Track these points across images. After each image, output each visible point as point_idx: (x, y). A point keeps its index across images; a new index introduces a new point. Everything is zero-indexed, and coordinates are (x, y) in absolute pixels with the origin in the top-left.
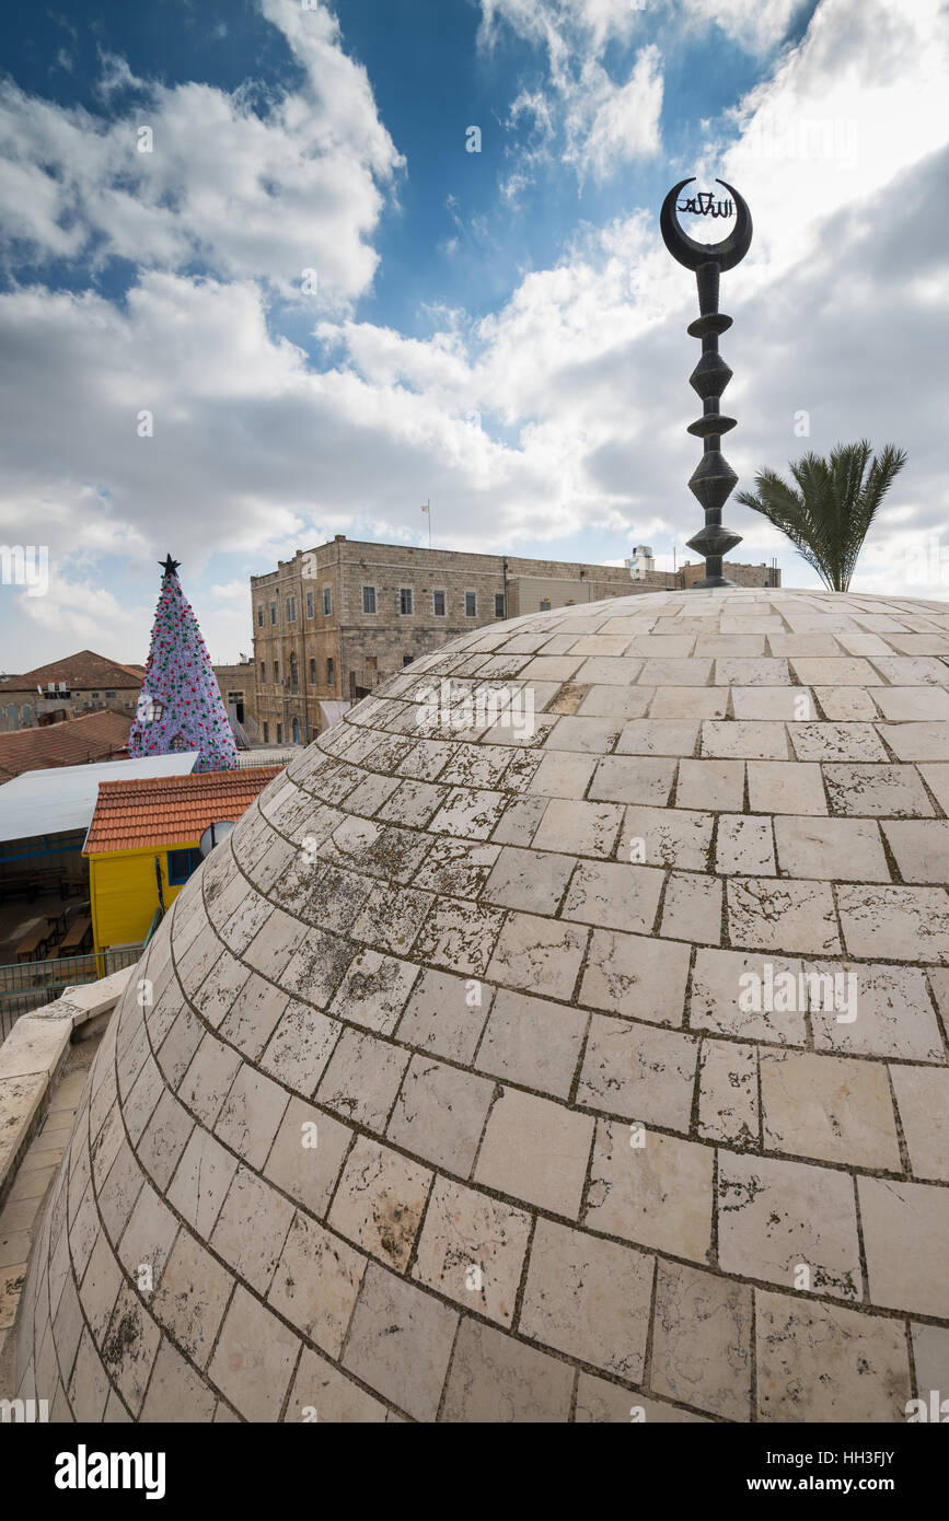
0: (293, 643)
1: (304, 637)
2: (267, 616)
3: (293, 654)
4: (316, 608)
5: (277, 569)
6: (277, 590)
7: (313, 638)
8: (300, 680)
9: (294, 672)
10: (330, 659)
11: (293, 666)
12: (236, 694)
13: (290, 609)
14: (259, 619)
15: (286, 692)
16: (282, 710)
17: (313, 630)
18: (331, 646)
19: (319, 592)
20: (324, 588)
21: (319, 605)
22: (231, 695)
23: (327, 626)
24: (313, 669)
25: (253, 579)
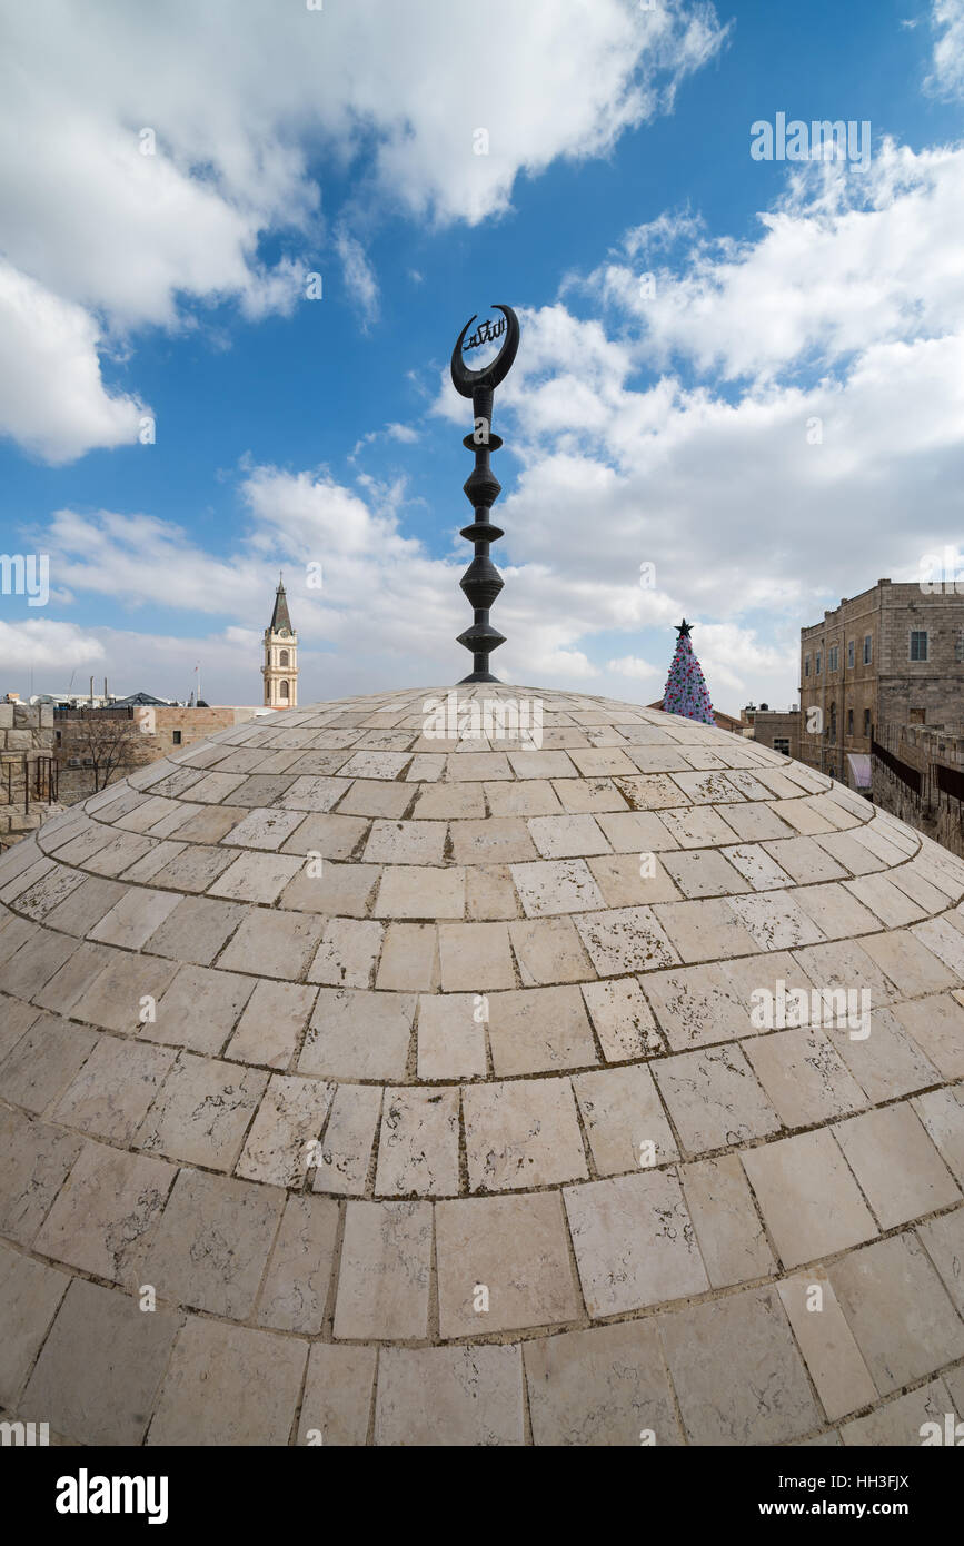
0: (834, 693)
1: (844, 687)
2: (813, 665)
3: (833, 704)
4: (857, 658)
5: (823, 620)
6: (823, 641)
7: (852, 688)
8: (838, 730)
9: (833, 722)
10: (868, 710)
11: (833, 716)
12: (782, 741)
13: (833, 659)
14: (806, 668)
15: (825, 742)
16: (821, 760)
17: (853, 680)
18: (869, 697)
19: (861, 640)
20: (865, 635)
21: (860, 655)
22: (776, 741)
23: (867, 675)
24: (851, 720)
25: (803, 631)
